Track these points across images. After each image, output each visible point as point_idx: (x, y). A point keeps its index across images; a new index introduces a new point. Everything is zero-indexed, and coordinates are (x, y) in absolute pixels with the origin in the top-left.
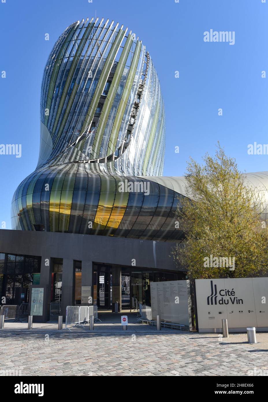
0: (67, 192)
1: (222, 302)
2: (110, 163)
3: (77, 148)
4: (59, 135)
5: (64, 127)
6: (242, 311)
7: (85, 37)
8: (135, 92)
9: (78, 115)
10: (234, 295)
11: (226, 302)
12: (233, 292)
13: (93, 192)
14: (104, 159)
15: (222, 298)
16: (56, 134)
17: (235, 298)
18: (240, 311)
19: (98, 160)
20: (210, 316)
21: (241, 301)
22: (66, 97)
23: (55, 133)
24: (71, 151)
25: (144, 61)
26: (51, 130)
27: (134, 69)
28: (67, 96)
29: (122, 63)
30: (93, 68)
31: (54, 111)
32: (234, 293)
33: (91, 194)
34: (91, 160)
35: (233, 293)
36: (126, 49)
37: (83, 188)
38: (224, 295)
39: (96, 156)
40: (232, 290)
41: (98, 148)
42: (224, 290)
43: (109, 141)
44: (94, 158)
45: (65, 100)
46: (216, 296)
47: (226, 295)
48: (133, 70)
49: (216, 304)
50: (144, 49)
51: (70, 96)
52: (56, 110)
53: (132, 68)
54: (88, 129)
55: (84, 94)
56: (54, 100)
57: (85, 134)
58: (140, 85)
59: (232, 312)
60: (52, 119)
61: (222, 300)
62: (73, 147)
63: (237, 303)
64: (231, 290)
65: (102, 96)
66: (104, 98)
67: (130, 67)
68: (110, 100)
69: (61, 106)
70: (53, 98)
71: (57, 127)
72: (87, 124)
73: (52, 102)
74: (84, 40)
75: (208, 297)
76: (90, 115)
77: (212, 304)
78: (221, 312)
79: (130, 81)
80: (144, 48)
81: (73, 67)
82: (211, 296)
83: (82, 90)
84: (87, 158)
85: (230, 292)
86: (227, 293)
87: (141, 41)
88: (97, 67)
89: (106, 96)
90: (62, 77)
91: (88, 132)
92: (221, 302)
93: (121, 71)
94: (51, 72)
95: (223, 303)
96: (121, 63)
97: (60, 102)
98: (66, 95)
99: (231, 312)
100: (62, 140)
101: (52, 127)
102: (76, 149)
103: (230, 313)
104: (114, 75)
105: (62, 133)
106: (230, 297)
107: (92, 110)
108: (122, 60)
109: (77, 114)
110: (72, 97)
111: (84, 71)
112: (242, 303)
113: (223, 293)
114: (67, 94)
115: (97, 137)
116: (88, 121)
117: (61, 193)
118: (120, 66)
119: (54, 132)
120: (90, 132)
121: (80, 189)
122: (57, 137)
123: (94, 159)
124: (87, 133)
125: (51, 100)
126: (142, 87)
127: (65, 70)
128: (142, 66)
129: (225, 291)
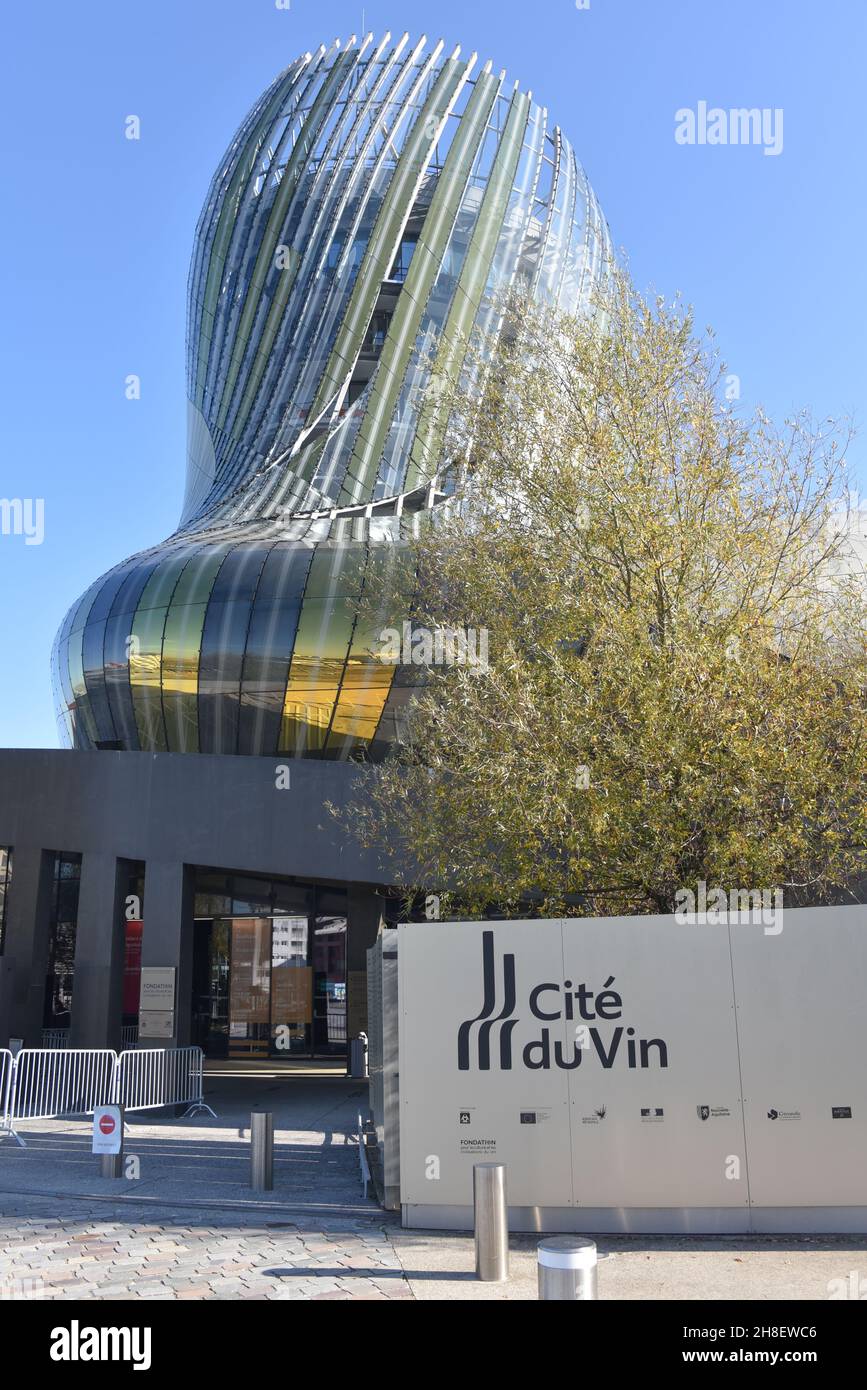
0: (187, 607)
1: (548, 1054)
2: (417, 515)
3: (294, 470)
4: (236, 435)
5: (253, 403)
6: (660, 1112)
7: (325, 99)
8: (510, 264)
9: (301, 359)
10: (618, 1015)
11: (568, 1057)
12: (611, 999)
13: (277, 603)
14: (393, 505)
15: (545, 1032)
16: (227, 432)
17: (619, 1031)
18: (645, 1112)
19: (370, 508)
20: (469, 1132)
21: (654, 1052)
22: (260, 300)
23: (225, 427)
24: (273, 481)
25: (540, 158)
26: (213, 420)
27: (504, 186)
28: (265, 297)
29: (458, 168)
30: (353, 196)
31: (221, 353)
32: (618, 1002)
33: (268, 610)
34: (341, 508)
35: (607, 1002)
36: (470, 121)
37: (242, 592)
38: (557, 1016)
39: (362, 495)
40: (606, 985)
41: (370, 466)
42: (555, 987)
43: (412, 438)
44: (355, 502)
45: (257, 313)
46: (510, 1018)
47: (570, 1016)
48: (500, 188)
49: (506, 1064)
50: (542, 119)
51: (274, 295)
52: (227, 351)
53: (496, 184)
54: (335, 402)
55: (320, 287)
56: (221, 318)
57: (325, 420)
58: (528, 238)
59: (602, 1115)
60: (216, 382)
61: (544, 1044)
62: (280, 468)
63: (632, 1064)
64: (596, 988)
65: (384, 284)
66: (393, 291)
67: (488, 181)
68: (416, 296)
69: (243, 334)
70: (218, 309)
71: (231, 406)
72: (332, 385)
73: (215, 326)
74: (320, 110)
75: (465, 1029)
76: (343, 353)
77: (484, 1064)
78: (533, 1115)
79: (489, 226)
80: (539, 114)
81: (283, 200)
82: (482, 1021)
83: (315, 272)
84: (328, 502)
85: (590, 995)
86: (576, 1002)
87: (530, 93)
88: (366, 188)
89: (402, 285)
90: (246, 235)
91: (335, 415)
92: (536, 1055)
93: (454, 195)
94: (214, 227)
95: (545, 1063)
96: (452, 170)
97: (240, 321)
98: (261, 294)
99: (591, 1113)
100: (246, 448)
101: (215, 409)
102: (290, 474)
103: (585, 1120)
104: (426, 212)
105: (246, 424)
106: (592, 1023)
107: (350, 335)
108: (457, 157)
109: (296, 355)
110: (280, 299)
111: (321, 208)
112: (664, 1063)
113: (550, 1002)
114: (264, 289)
115: (369, 427)
116: (335, 376)
117: (167, 616)
118: (449, 180)
119: (220, 426)
120: (342, 413)
121: (232, 597)
122: (231, 440)
123: (353, 506)
124: (333, 417)
125: (213, 319)
126: (538, 246)
127: (256, 211)
128: (533, 174)
129: (564, 990)
